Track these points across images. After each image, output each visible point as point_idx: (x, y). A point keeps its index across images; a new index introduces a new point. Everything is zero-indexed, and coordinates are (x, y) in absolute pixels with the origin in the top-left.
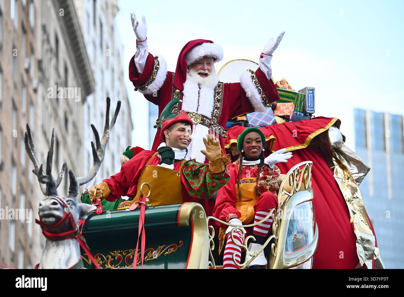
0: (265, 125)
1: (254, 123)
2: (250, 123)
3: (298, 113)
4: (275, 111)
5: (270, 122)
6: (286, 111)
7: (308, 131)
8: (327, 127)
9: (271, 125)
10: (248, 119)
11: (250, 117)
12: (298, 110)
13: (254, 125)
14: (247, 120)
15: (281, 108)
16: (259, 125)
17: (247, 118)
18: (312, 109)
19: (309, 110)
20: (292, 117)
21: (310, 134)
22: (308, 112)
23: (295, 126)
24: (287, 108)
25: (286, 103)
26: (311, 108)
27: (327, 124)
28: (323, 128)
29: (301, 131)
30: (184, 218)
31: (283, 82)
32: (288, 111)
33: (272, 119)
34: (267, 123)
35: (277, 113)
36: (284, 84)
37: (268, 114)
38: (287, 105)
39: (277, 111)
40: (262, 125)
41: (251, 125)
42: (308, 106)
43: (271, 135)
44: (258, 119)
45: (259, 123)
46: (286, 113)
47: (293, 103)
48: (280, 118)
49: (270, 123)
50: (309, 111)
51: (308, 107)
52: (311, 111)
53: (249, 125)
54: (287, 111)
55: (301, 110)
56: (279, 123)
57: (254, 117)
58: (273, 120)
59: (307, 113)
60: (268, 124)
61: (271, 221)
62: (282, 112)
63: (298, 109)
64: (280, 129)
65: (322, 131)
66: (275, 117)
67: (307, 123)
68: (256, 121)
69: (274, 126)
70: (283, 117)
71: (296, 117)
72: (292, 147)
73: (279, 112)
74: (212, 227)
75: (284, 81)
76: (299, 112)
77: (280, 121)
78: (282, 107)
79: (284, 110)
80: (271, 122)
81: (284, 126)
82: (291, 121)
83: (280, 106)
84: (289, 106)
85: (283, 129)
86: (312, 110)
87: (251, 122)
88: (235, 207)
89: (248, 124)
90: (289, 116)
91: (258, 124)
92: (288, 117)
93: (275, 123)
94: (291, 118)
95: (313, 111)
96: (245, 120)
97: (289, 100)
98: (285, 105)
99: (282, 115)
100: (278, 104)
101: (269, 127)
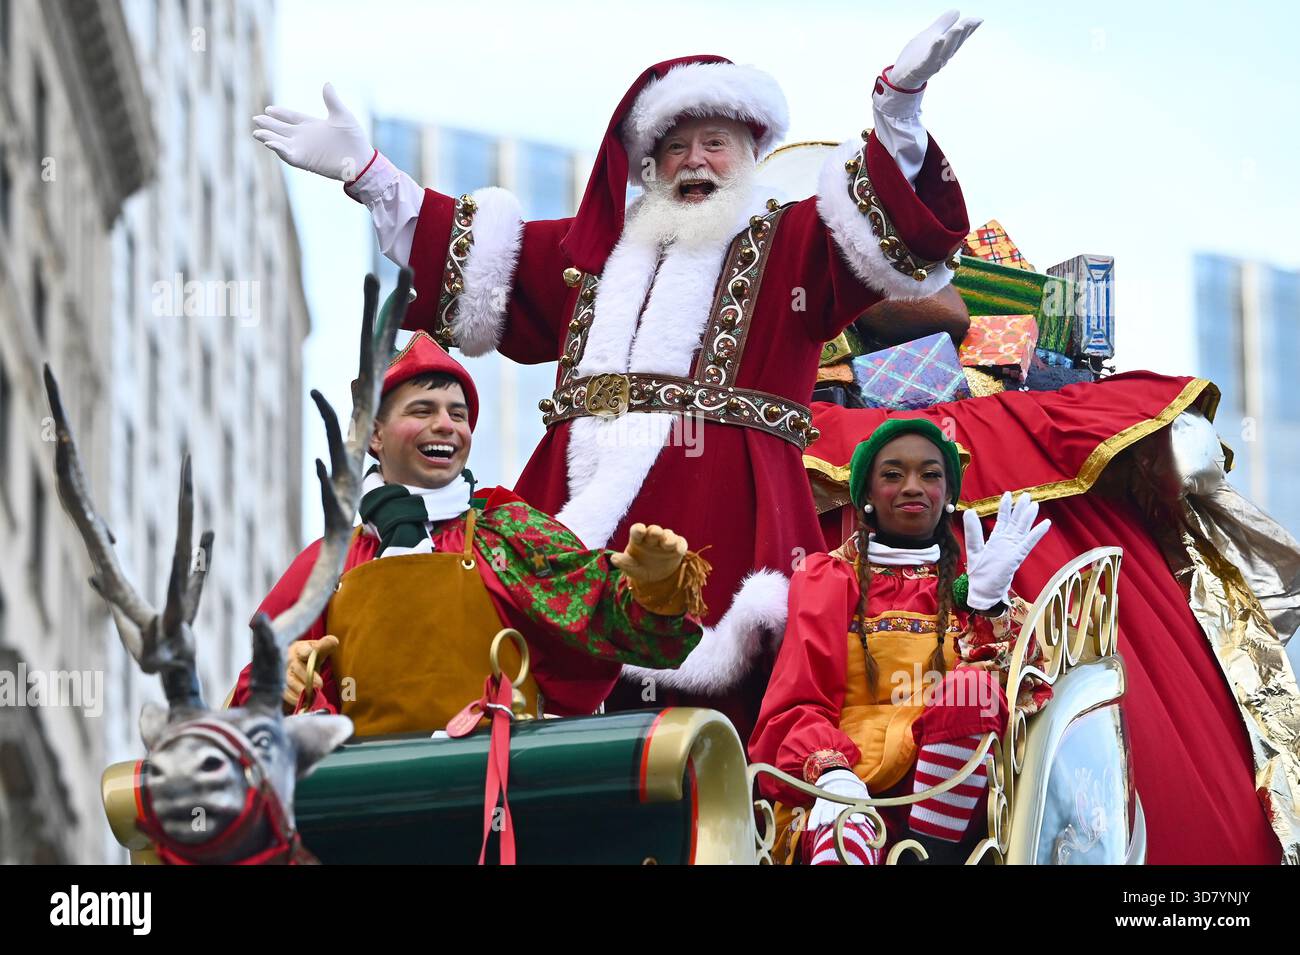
0: (923, 401)
1: (882, 394)
2: (865, 393)
3: (1053, 357)
4: (962, 346)
5: (943, 390)
6: (1005, 350)
7: (1096, 429)
8: (1168, 415)
9: (947, 400)
10: (860, 376)
11: (868, 369)
12: (1051, 346)
13: (883, 401)
14: (855, 379)
15: (987, 335)
16: (900, 402)
17: (855, 374)
18: (1104, 339)
19: (1091, 343)
20: (1029, 373)
21: (1101, 440)
22: (1088, 351)
23: (1044, 407)
24: (1012, 337)
25: (1006, 317)
26: (1101, 336)
27: (1166, 401)
28: (1152, 418)
30: (665, 770)
31: (991, 235)
32: (1015, 347)
33: (953, 376)
34: (934, 394)
35: (973, 353)
36: (992, 240)
37: (938, 358)
38: (1010, 322)
39: (969, 348)
40: (912, 402)
41: (871, 400)
42: (1088, 327)
44: (897, 377)
45: (901, 391)
46: (1008, 354)
47: (1031, 316)
48: (984, 377)
49: (945, 394)
50: (1093, 350)
51: (1088, 333)
52: (1101, 348)
53: (864, 399)
54: (1011, 348)
55: (1061, 345)
56: (979, 396)
57: (881, 370)
58: (955, 382)
59: (1085, 357)
60: (936, 398)
61: (981, 781)
62: (991, 351)
63: (1052, 338)
64: (981, 416)
65: (1148, 427)
66: (964, 369)
67: (1086, 397)
68: (890, 384)
69: (960, 404)
70: (994, 372)
71: (1042, 373)
72: (1033, 488)
73: (979, 352)
74: (764, 804)
75: (992, 230)
76: (1056, 351)
77: (983, 386)
78: (989, 332)
79: (997, 346)
80: (950, 389)
81: (999, 406)
82: (1027, 389)
83: (983, 327)
84: (1018, 330)
85: (997, 418)
86: (1105, 343)
87: (872, 389)
88: (836, 723)
89: (859, 395)
90: (1017, 367)
91: (896, 398)
92: (1013, 373)
93: (963, 393)
94: (1025, 374)
95: (1105, 348)
96: (846, 382)
97: (1018, 305)
98: (1002, 326)
99: (990, 362)
100: (975, 321)
101: (939, 409)
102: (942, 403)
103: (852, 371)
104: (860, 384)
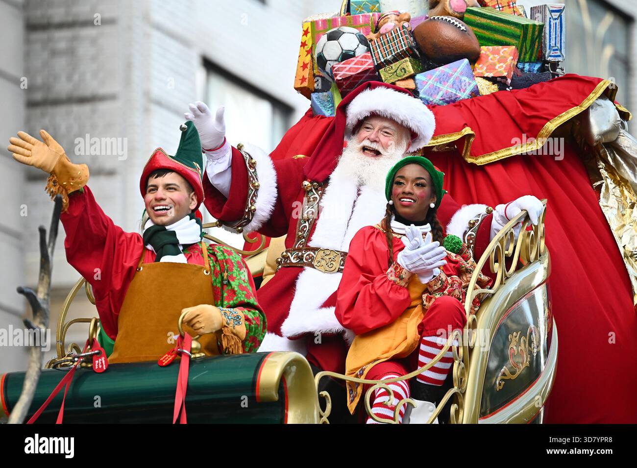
0: (453, 99)
1: (430, 95)
2: (421, 95)
3: (527, 66)
4: (476, 65)
5: (464, 92)
6: (499, 67)
7: (545, 114)
9: (466, 98)
10: (419, 86)
11: (423, 81)
12: (527, 59)
13: (431, 99)
14: (416, 88)
15: (490, 58)
16: (440, 100)
17: (416, 85)
18: (558, 52)
19: (551, 54)
20: (512, 80)
21: (548, 120)
22: (550, 59)
23: (519, 100)
24: (502, 60)
25: (500, 47)
26: (557, 50)
27: (585, 95)
28: (577, 105)
29: (528, 113)
32: (504, 66)
33: (470, 83)
34: (459, 94)
35: (480, 68)
37: (461, 74)
38: (502, 51)
39: (480, 66)
40: (447, 99)
41: (425, 99)
42: (550, 45)
43: (464, 127)
44: (439, 85)
45: (441, 94)
46: (501, 70)
47: (514, 47)
48: (487, 82)
49: (465, 94)
50: (552, 58)
51: (550, 49)
52: (556, 56)
54: (502, 66)
55: (533, 58)
56: (484, 94)
57: (430, 82)
58: (471, 87)
59: (548, 62)
60: (460, 97)
62: (491, 68)
63: (528, 56)
65: (574, 112)
66: (476, 79)
67: (543, 93)
68: (435, 89)
69: (473, 100)
70: (493, 80)
71: (521, 78)
73: (485, 68)
76: (530, 62)
77: (487, 89)
78: (491, 56)
79: (495, 65)
80: (468, 92)
81: (495, 100)
82: (511, 88)
83: (488, 53)
84: (506, 55)
85: (492, 107)
86: (559, 53)
87: (425, 93)
90: (505, 78)
91: (439, 97)
92: (503, 80)
93: (475, 93)
94: (509, 81)
95: (559, 56)
96: (412, 89)
97: (508, 40)
98: (498, 53)
99: (490, 75)
100: (484, 50)
101: (462, 104)
102: (464, 100)
103: (415, 82)
104: (419, 90)
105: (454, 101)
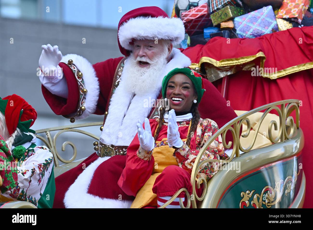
0: (259, 33)
1: (244, 32)
2: (238, 32)
4: (279, 10)
5: (267, 29)
6: (293, 11)
9: (269, 33)
10: (236, 25)
11: (240, 22)
13: (244, 35)
14: (234, 27)
16: (251, 35)
17: (234, 24)
20: (303, 20)
23: (305, 34)
24: (297, 6)
33: (272, 23)
35: (283, 12)
37: (267, 16)
39: (282, 10)
40: (255, 34)
41: (240, 34)
43: (258, 51)
44: (250, 25)
45: (251, 30)
46: (295, 13)
48: (285, 22)
49: (268, 30)
53: (237, 34)
54: (296, 10)
56: (282, 30)
57: (244, 22)
58: (272, 26)
60: (264, 32)
62: (289, 12)
66: (278, 20)
68: (247, 28)
69: (273, 34)
70: (289, 20)
71: (310, 19)
73: (285, 12)
77: (284, 26)
79: (291, 10)
80: (270, 29)
81: (288, 34)
82: (302, 26)
87: (240, 30)
89: (236, 32)
90: (297, 18)
91: (249, 33)
93: (276, 30)
94: (300, 20)
96: (231, 28)
98: (295, 1)
99: (288, 17)
101: (264, 37)
102: (267, 34)
103: (234, 23)
104: (236, 28)
105: (260, 35)
